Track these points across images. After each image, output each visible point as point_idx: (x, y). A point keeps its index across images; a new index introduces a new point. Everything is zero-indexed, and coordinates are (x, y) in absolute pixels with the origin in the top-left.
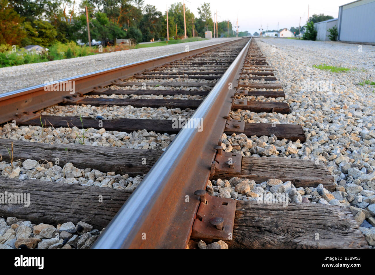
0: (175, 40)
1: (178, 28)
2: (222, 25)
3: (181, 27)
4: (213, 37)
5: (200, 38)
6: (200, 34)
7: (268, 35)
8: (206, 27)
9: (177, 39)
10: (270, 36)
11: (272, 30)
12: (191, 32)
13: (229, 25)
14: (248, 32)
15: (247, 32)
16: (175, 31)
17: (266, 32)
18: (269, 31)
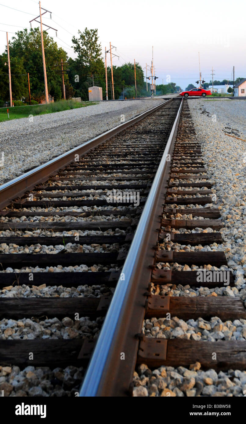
0: (26, 105)
1: (31, 81)
2: (123, 72)
3: (38, 78)
4: (104, 99)
5: (79, 99)
6: (78, 91)
7: (215, 90)
8: (91, 77)
9: (30, 103)
10: (219, 91)
11: (221, 81)
12: (59, 88)
13: (138, 71)
14: (175, 84)
15: (173, 84)
16: (26, 86)
17: (211, 84)
18: (216, 83)
